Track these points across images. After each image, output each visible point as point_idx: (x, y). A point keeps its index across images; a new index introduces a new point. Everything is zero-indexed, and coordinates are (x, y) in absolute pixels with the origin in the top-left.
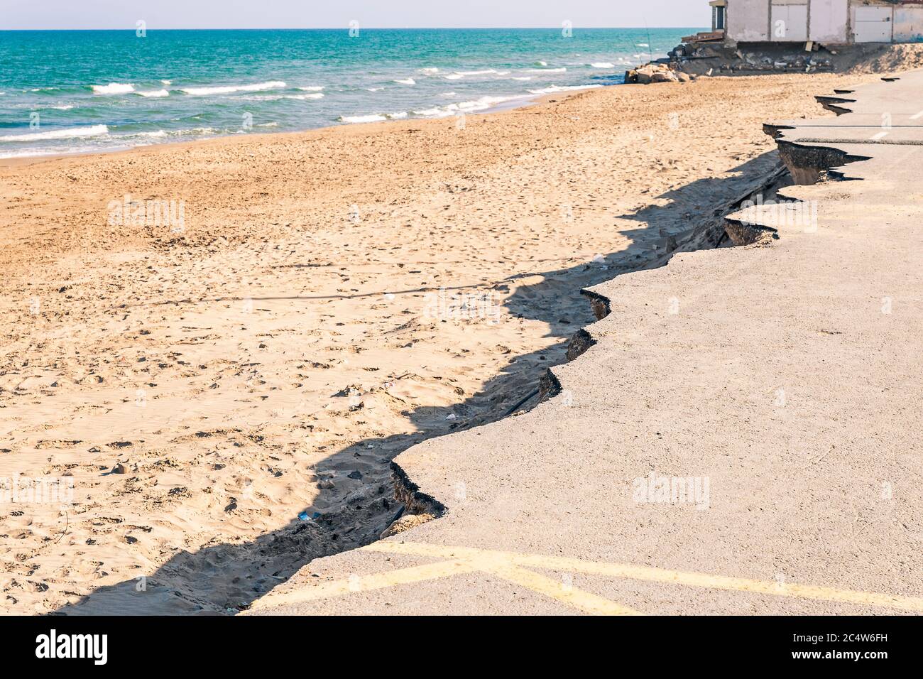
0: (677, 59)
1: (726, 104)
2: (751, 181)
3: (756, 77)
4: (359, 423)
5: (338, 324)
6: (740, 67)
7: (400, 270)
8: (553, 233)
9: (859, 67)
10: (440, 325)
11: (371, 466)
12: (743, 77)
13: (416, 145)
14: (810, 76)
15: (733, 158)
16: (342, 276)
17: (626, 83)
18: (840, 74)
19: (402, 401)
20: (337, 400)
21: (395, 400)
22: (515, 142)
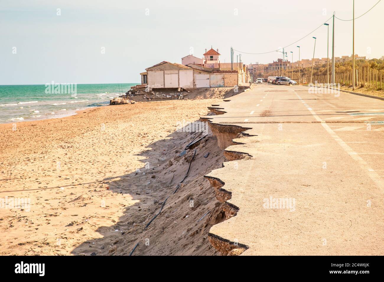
0: (129, 95)
1: (154, 112)
2: (181, 140)
3: (160, 101)
4: (83, 235)
5: (45, 200)
6: (154, 98)
7: (60, 178)
8: (115, 162)
9: (199, 97)
10: (92, 198)
11: (98, 251)
12: (155, 102)
13: (38, 131)
14: (180, 101)
15: (168, 132)
16: (37, 182)
17: (110, 105)
18: (192, 100)
19: (95, 226)
20: (69, 228)
21: (92, 226)
22: (79, 128)
